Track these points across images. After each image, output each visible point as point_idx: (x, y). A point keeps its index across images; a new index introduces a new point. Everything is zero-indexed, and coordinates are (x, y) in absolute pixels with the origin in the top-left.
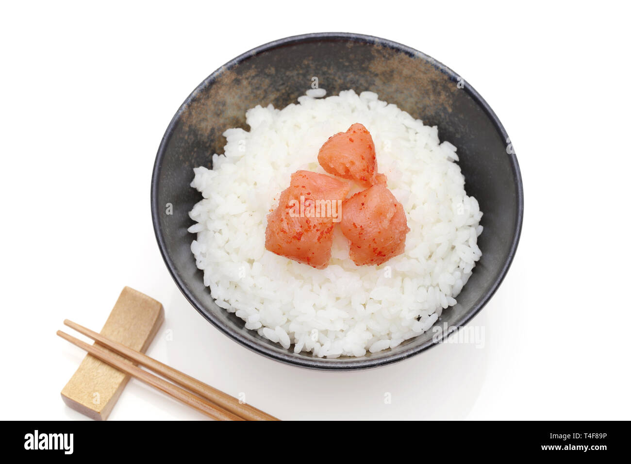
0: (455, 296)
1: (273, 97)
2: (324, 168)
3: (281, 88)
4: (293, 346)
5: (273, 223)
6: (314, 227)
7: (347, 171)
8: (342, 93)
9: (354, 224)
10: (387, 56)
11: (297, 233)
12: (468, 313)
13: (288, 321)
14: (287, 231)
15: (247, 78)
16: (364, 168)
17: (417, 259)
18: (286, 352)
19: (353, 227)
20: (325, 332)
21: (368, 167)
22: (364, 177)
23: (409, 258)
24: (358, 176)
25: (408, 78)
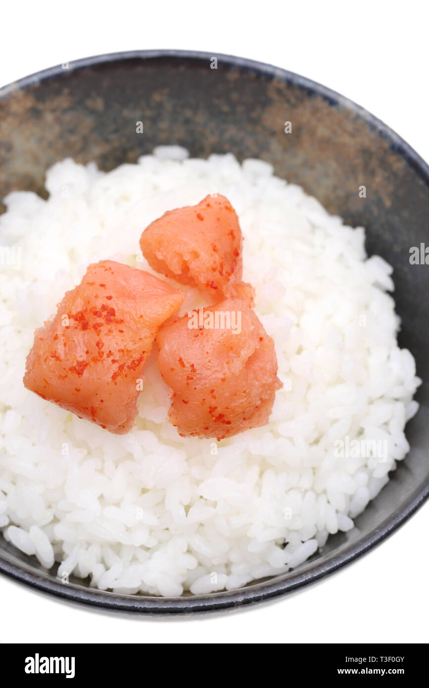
0: (354, 515)
1: (97, 150)
2: (149, 262)
3: (113, 137)
4: (57, 564)
5: (41, 341)
6: (108, 356)
7: (186, 268)
8: (214, 159)
9: (181, 360)
10: (293, 100)
11: (78, 363)
12: (364, 540)
13: (56, 520)
14: (62, 356)
15: (53, 111)
16: (214, 266)
17: (291, 439)
18: (44, 574)
19: (179, 366)
20: (117, 548)
21: (222, 265)
22: (213, 282)
23: (277, 435)
24: (202, 280)
25: (325, 143)
